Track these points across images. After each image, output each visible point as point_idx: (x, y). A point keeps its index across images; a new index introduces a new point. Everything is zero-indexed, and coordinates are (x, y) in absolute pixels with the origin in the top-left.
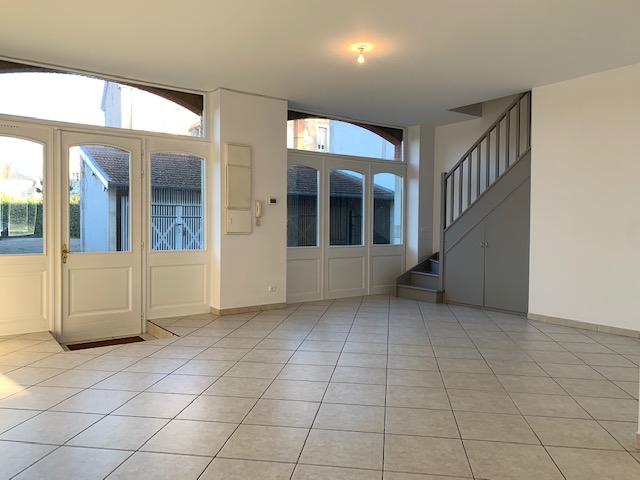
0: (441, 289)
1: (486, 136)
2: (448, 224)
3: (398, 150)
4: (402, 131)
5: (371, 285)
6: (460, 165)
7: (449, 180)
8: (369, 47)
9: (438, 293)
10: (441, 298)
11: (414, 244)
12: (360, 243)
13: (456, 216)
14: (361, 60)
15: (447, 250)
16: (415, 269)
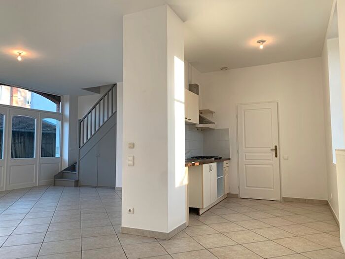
0: (77, 179)
1: (99, 103)
2: (81, 145)
3: (58, 107)
4: (60, 97)
5: (39, 180)
6: (87, 116)
7: (82, 123)
8: (24, 53)
9: (75, 181)
10: (77, 184)
11: (66, 157)
12: (33, 157)
13: (85, 141)
14: (19, 59)
15: (80, 158)
16: (66, 170)
